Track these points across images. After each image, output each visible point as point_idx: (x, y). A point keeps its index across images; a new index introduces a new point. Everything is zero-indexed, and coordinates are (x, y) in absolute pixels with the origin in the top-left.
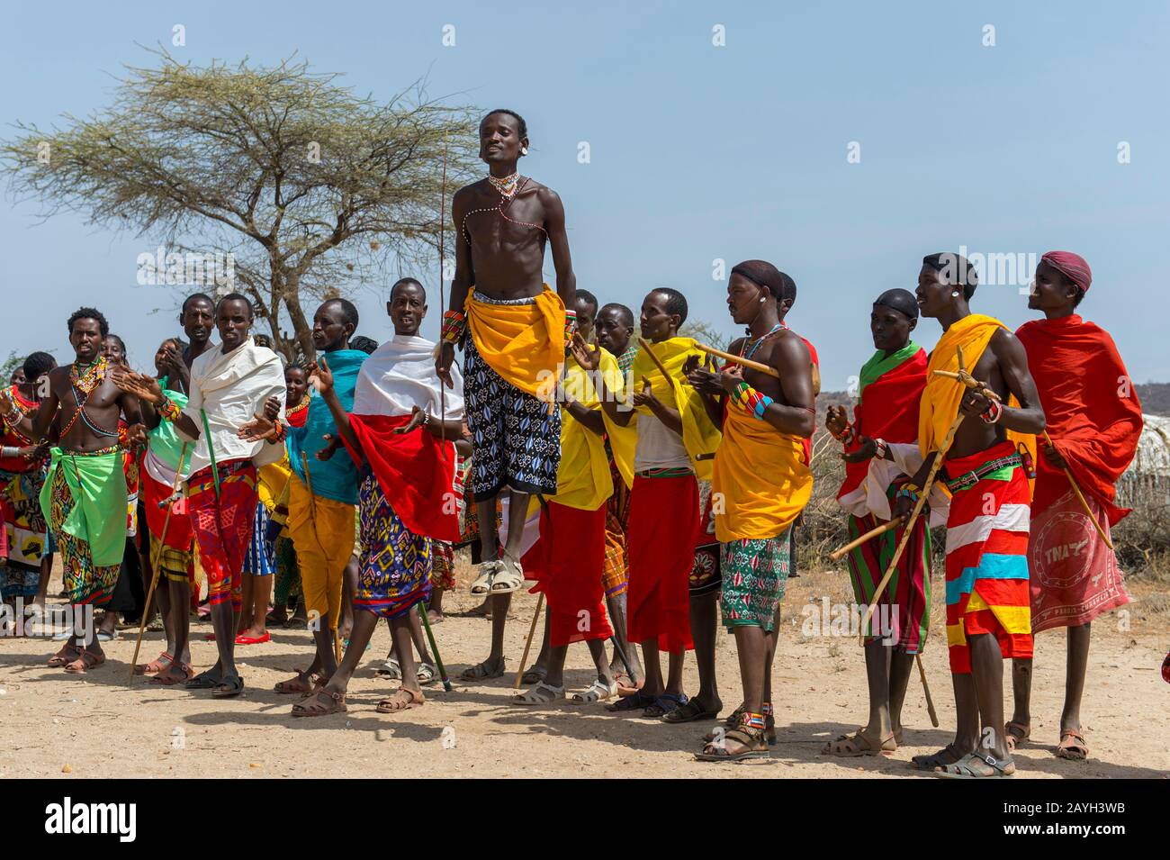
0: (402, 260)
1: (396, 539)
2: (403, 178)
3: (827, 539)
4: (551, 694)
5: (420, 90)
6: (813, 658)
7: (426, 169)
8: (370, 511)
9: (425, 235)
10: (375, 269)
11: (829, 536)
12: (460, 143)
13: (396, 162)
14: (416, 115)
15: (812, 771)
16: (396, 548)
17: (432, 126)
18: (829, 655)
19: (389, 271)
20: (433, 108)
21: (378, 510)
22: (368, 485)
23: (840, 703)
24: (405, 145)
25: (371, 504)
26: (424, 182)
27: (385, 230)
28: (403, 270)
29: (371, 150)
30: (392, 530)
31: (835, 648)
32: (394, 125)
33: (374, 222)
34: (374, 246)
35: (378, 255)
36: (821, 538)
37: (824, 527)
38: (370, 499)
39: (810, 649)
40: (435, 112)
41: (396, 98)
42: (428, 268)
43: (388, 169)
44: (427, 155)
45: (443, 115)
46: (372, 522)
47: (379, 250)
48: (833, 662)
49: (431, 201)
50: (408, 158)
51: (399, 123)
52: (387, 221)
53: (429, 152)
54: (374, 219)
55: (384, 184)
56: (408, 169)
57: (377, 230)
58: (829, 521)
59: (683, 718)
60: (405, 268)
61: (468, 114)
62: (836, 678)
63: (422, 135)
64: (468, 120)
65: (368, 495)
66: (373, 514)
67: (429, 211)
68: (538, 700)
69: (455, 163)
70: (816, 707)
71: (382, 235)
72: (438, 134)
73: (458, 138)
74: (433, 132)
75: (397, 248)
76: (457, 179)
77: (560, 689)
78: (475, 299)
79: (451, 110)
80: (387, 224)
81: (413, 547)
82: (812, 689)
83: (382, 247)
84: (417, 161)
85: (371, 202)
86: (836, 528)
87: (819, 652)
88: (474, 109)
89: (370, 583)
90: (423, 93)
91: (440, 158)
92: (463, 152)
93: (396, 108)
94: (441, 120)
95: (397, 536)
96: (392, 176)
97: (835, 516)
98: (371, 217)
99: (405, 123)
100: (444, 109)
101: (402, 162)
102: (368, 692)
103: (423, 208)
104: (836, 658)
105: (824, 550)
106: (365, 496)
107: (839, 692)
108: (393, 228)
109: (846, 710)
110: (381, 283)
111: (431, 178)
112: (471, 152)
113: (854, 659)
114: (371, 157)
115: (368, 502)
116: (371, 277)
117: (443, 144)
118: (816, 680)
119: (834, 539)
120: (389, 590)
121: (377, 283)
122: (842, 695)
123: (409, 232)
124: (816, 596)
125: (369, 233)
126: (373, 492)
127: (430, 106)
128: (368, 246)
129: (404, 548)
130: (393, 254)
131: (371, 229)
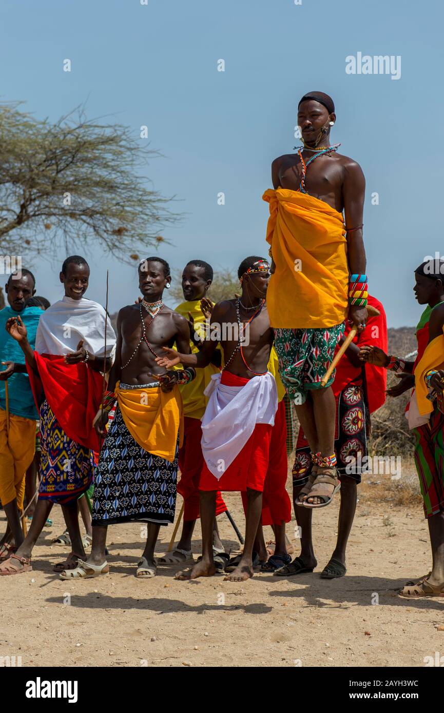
0: (68, 237)
1: (69, 446)
2: (68, 176)
3: (380, 438)
4: (183, 556)
5: (81, 112)
6: (372, 527)
7: (84, 170)
8: (46, 424)
9: (83, 217)
10: (47, 244)
11: (382, 435)
12: (109, 151)
13: (62, 165)
14: (77, 131)
15: (373, 612)
16: (69, 453)
17: (89, 139)
18: (383, 525)
19: (58, 244)
20: (90, 126)
21: (53, 424)
22: (45, 405)
23: (393, 561)
24: (70, 152)
25: (47, 419)
26: (84, 179)
27: (55, 214)
28: (68, 243)
29: (45, 156)
30: (65, 440)
31: (387, 519)
32: (62, 138)
33: (47, 209)
34: (47, 227)
35: (50, 233)
36: (376, 437)
37: (378, 429)
38: (47, 415)
39: (369, 520)
40: (92, 129)
41: (62, 119)
42: (86, 242)
43: (57, 170)
44: (85, 160)
45: (97, 130)
46: (49, 432)
47: (51, 229)
48: (386, 530)
49: (88, 193)
50: (71, 162)
51: (65, 137)
52: (55, 208)
53: (87, 157)
54: (47, 207)
55: (54, 181)
56: (71, 170)
57: (49, 215)
58: (382, 425)
59: (289, 572)
60: (69, 242)
61: (115, 130)
62: (388, 542)
63: (82, 145)
64: (115, 135)
65: (45, 413)
66: (49, 426)
67: (87, 201)
68: (175, 561)
69: (106, 166)
70: (375, 564)
71: (53, 219)
72: (93, 145)
73: (108, 147)
74: (90, 143)
75: (63, 228)
76: (107, 177)
77: (189, 552)
78: (120, 388)
79: (103, 127)
80: (57, 210)
81: (81, 451)
82: (372, 550)
83: (53, 227)
84: (78, 164)
85: (45, 194)
86: (387, 430)
87: (375, 523)
88: (120, 126)
89: (53, 479)
90: (83, 115)
91: (95, 162)
92: (111, 157)
93: (62, 126)
94: (96, 134)
95: (69, 443)
96: (60, 175)
97: (385, 421)
98: (44, 205)
99: (69, 137)
100: (98, 127)
101: (67, 165)
102: (46, 556)
103: (83, 199)
104: (388, 527)
105: (378, 446)
106: (44, 413)
107: (392, 552)
108: (60, 213)
109: (396, 566)
110: (52, 253)
111: (89, 176)
112: (118, 158)
113: (401, 528)
114: (45, 161)
115: (45, 418)
116: (45, 249)
117: (97, 152)
118: (374, 543)
119: (385, 438)
120: (68, 485)
121: (49, 253)
122: (393, 555)
123: (73, 215)
124: (372, 480)
125: (43, 217)
126: (49, 410)
127: (88, 124)
128: (43, 227)
129: (75, 452)
130: (60, 232)
131: (45, 214)
